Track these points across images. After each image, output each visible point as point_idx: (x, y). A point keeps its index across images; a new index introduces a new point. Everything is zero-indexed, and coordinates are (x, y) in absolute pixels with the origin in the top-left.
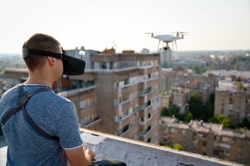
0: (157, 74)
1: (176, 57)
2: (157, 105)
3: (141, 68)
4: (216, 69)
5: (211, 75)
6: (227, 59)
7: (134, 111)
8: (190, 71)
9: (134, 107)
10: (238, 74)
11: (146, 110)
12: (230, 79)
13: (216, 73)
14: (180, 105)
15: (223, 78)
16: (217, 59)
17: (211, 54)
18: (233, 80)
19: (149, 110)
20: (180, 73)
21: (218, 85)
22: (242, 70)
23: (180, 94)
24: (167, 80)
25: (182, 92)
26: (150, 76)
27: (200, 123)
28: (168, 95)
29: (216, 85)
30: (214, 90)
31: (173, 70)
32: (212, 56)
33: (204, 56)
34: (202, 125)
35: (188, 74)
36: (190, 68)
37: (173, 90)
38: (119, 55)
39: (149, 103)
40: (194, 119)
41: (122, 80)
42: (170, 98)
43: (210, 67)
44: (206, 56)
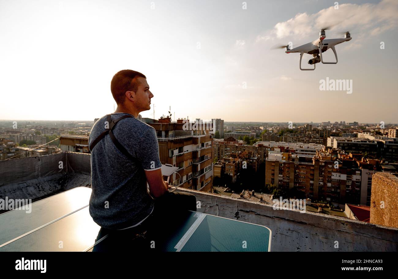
0: (210, 143)
1: (228, 128)
2: (208, 174)
3: (195, 136)
4: (265, 140)
5: (261, 146)
6: (275, 131)
7: (187, 179)
8: (241, 142)
9: (187, 175)
10: (286, 145)
11: (199, 178)
12: (279, 150)
13: (266, 144)
14: (232, 174)
15: (272, 149)
16: (266, 131)
17: (261, 126)
18: (281, 151)
19: (201, 178)
20: (232, 143)
21: (267, 156)
22: (290, 142)
23: (231, 163)
24: (219, 149)
25: (234, 162)
26: (203, 145)
27: (251, 193)
28: (220, 164)
29: (266, 155)
30: (265, 161)
31: (225, 140)
32: (262, 128)
33: (254, 127)
34: (253, 195)
35: (239, 144)
36: (241, 139)
37: (225, 160)
38: (174, 124)
39: (202, 171)
40: (246, 190)
41: (177, 149)
42: (222, 167)
43: (260, 139)
44: (256, 128)
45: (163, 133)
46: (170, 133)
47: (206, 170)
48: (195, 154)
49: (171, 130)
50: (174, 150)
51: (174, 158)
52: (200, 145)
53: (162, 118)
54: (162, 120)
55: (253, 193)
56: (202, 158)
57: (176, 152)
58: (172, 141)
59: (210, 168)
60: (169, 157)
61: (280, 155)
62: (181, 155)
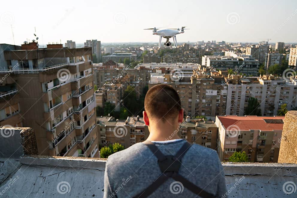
0: (90, 70)
1: (106, 51)
2: (91, 106)
3: (72, 64)
4: (147, 62)
5: (142, 68)
6: (156, 52)
7: (67, 115)
8: (122, 65)
9: (67, 110)
10: (167, 66)
11: (81, 112)
12: (160, 71)
13: (147, 66)
14: (114, 102)
15: (154, 71)
16: (147, 52)
17: (141, 46)
18: (163, 73)
19: (84, 111)
20: (112, 67)
21: (150, 78)
22: (170, 62)
23: (113, 90)
24: (98, 76)
25: (116, 88)
26: (82, 74)
27: (136, 118)
28: (101, 92)
29: (148, 78)
30: (147, 84)
31: (104, 65)
32: (142, 48)
33: (134, 48)
34: (138, 120)
35: (120, 68)
36: (121, 62)
37: (106, 87)
39: (84, 104)
40: (130, 116)
41: (51, 81)
42: (103, 95)
43: (141, 60)
44: (137, 48)
45: (31, 63)
46: (40, 62)
47: (89, 102)
48: (73, 84)
49: (41, 58)
50: (48, 83)
51: (50, 93)
52: (79, 74)
53: (25, 42)
54: (26, 46)
55: (138, 118)
56: (83, 89)
57: (51, 85)
58: (44, 73)
59: (92, 99)
60: (42, 92)
61: (161, 77)
62: (57, 88)
